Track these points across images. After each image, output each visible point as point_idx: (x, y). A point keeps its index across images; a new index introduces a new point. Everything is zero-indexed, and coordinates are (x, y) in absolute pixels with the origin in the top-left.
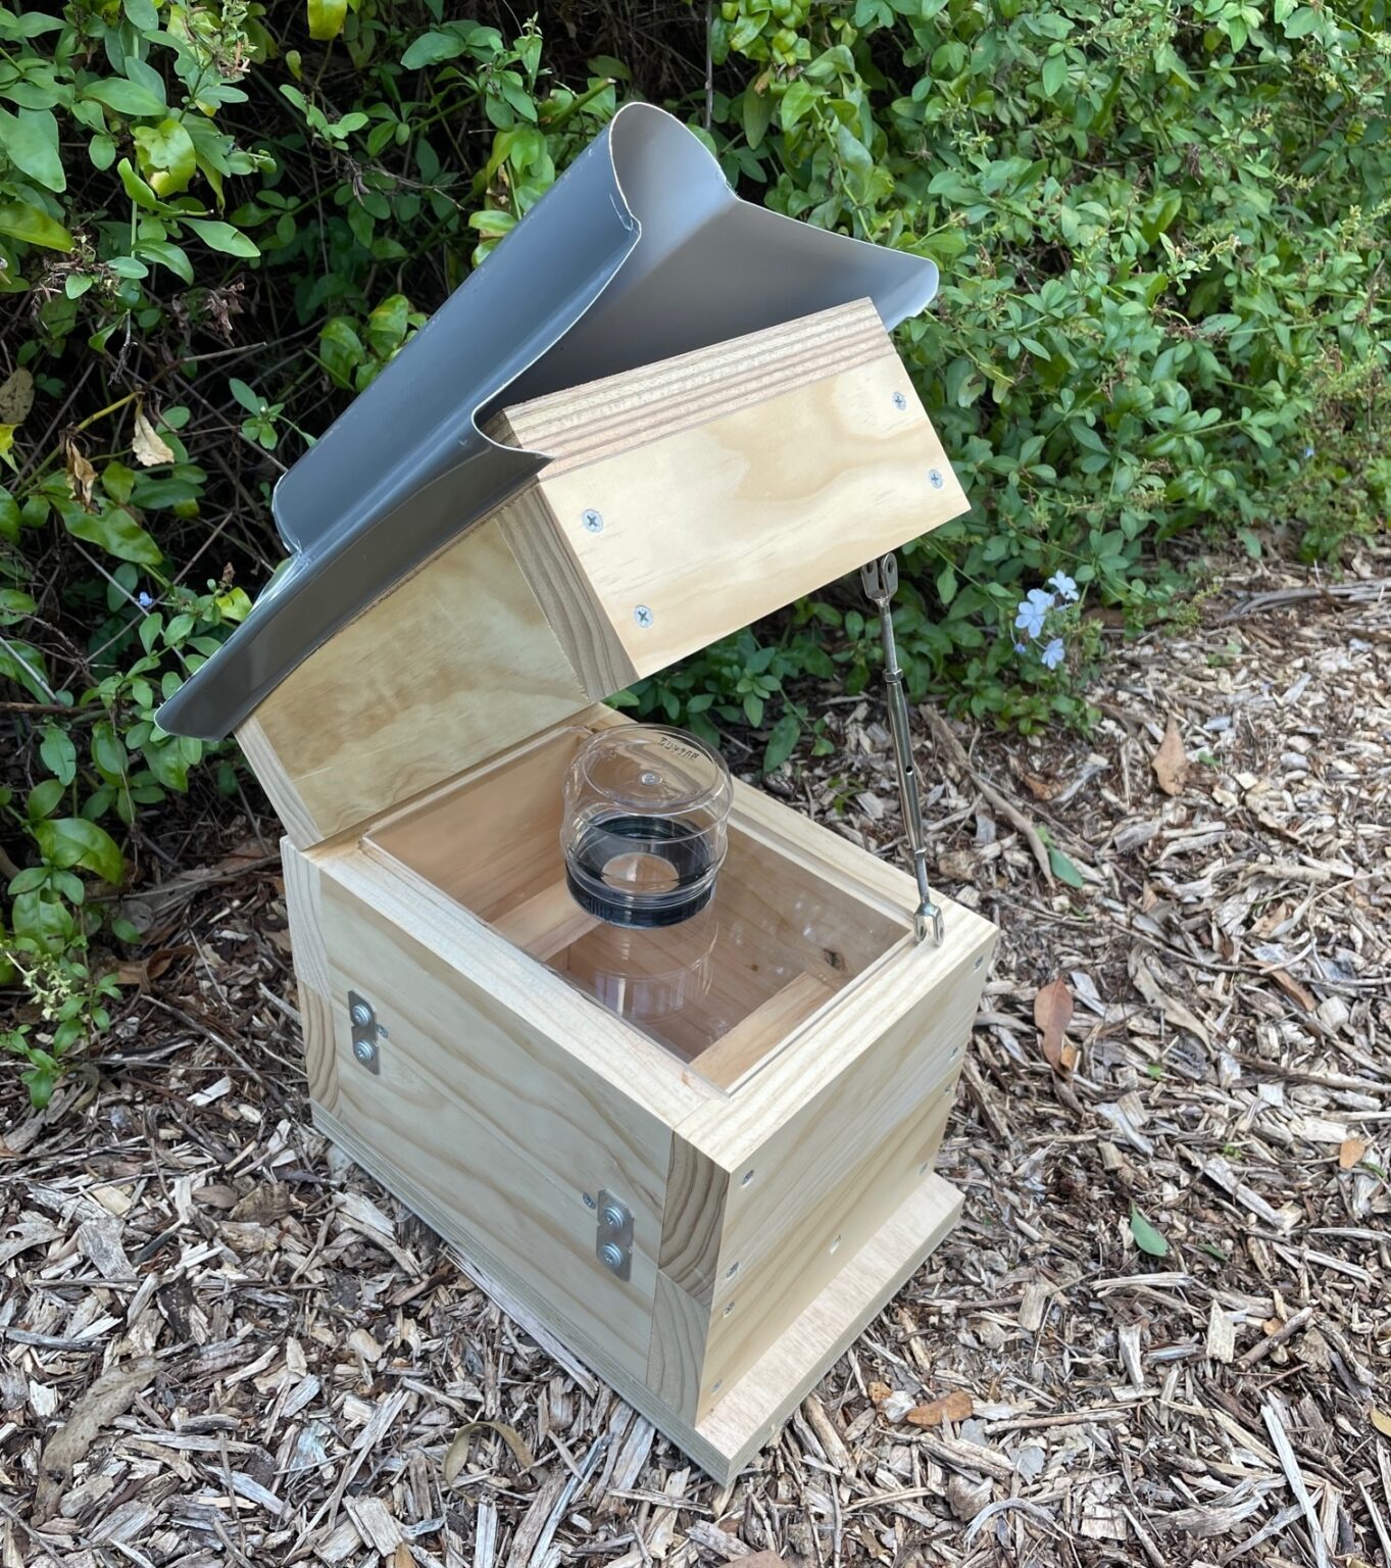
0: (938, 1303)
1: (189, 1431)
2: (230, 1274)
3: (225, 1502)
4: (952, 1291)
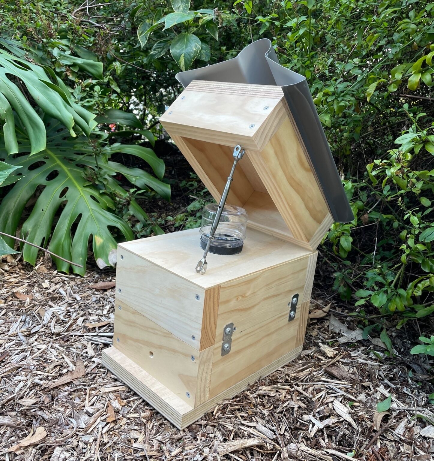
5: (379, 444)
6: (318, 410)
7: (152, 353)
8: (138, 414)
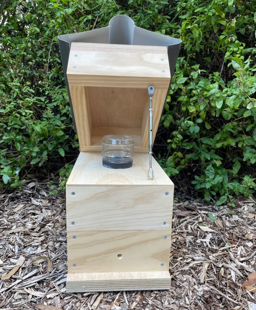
0: (149, 300)
1: (20, 239)
2: (50, 228)
3: (12, 248)
4: (155, 301)
5: (226, 234)
6: (199, 234)
7: (119, 255)
8: (135, 302)
